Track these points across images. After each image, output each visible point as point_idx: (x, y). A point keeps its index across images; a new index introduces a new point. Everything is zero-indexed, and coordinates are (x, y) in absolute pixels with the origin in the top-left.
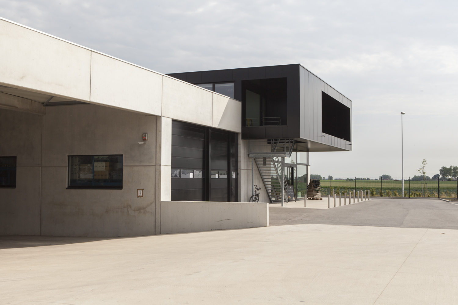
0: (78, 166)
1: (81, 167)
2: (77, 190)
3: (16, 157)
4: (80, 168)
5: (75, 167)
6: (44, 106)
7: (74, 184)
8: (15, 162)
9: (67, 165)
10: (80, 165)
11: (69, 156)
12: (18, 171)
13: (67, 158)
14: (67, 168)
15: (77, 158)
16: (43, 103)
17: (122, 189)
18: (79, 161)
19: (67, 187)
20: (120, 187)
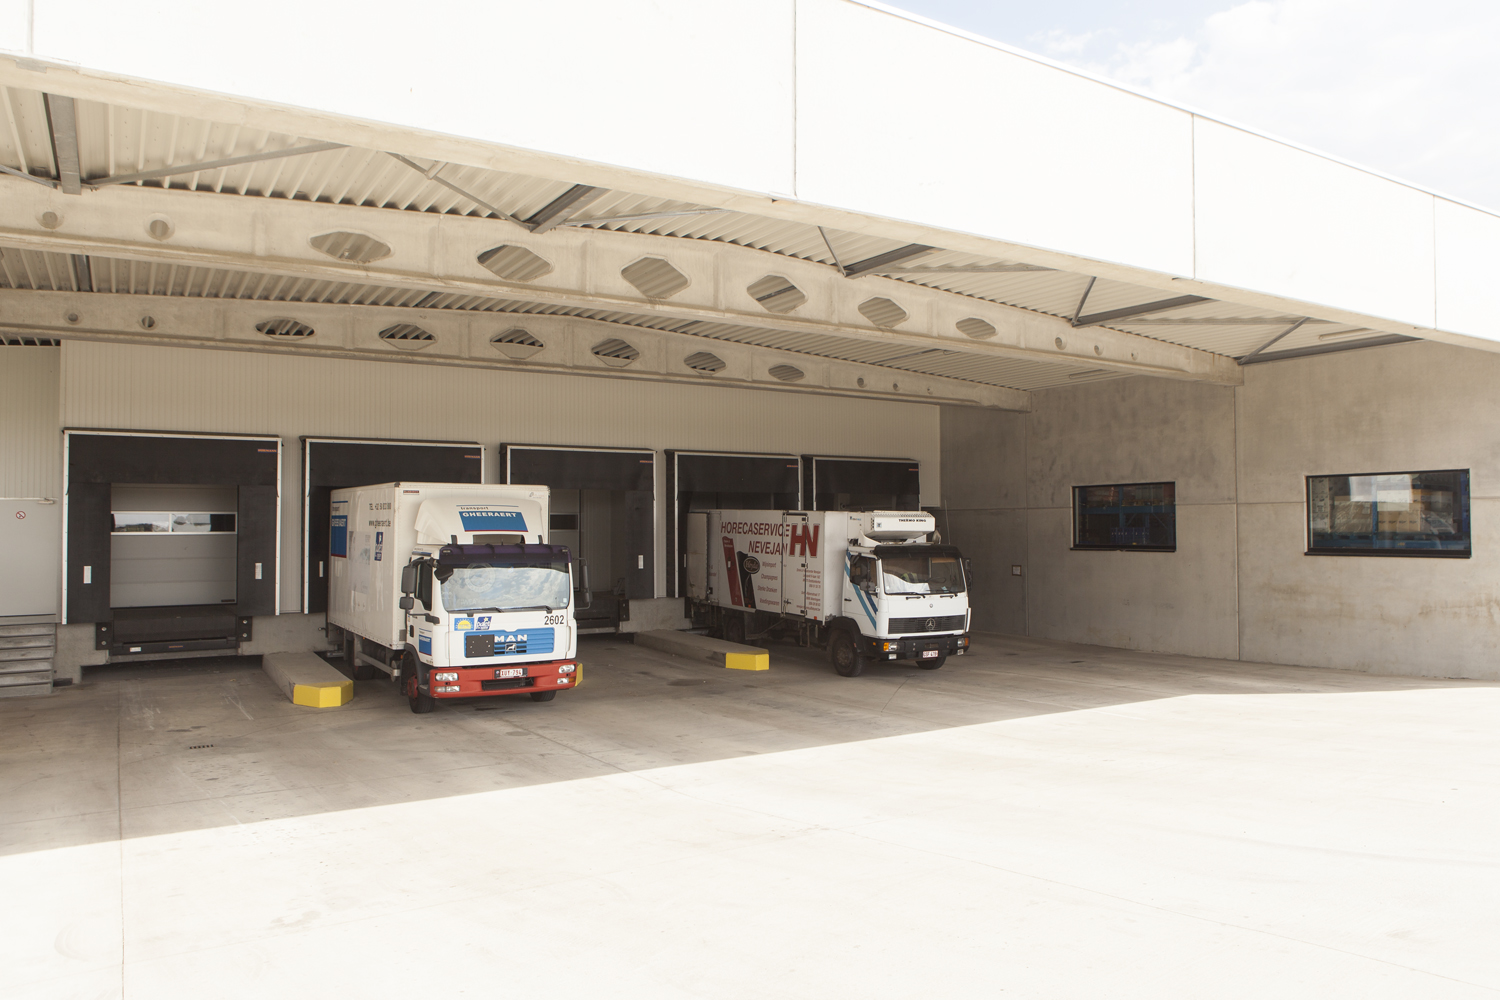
0: (1328, 502)
1: (1336, 503)
2: (1335, 558)
3: (1174, 483)
4: (1333, 507)
5: (1322, 503)
6: (1239, 364)
7: (1323, 545)
8: (1172, 496)
9: (1305, 499)
10: (1333, 499)
11: (1308, 478)
12: (1181, 513)
13: (1304, 481)
14: (1305, 504)
15: (1326, 482)
16: (1236, 359)
17: (1468, 558)
18: (1330, 489)
19: (1306, 550)
20: (1466, 554)
